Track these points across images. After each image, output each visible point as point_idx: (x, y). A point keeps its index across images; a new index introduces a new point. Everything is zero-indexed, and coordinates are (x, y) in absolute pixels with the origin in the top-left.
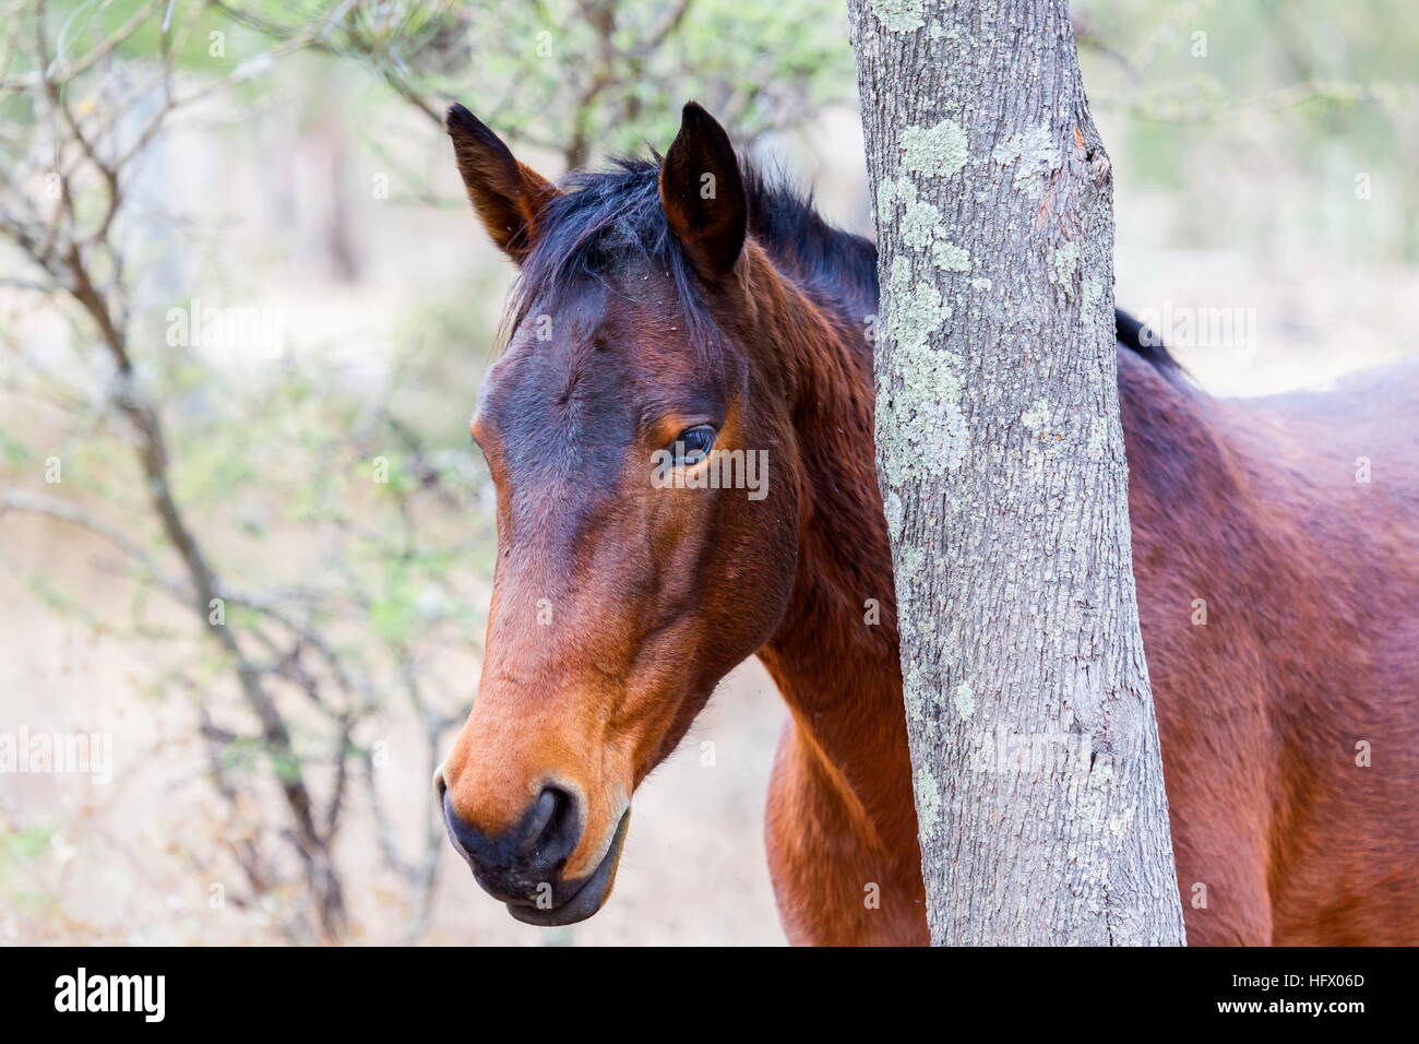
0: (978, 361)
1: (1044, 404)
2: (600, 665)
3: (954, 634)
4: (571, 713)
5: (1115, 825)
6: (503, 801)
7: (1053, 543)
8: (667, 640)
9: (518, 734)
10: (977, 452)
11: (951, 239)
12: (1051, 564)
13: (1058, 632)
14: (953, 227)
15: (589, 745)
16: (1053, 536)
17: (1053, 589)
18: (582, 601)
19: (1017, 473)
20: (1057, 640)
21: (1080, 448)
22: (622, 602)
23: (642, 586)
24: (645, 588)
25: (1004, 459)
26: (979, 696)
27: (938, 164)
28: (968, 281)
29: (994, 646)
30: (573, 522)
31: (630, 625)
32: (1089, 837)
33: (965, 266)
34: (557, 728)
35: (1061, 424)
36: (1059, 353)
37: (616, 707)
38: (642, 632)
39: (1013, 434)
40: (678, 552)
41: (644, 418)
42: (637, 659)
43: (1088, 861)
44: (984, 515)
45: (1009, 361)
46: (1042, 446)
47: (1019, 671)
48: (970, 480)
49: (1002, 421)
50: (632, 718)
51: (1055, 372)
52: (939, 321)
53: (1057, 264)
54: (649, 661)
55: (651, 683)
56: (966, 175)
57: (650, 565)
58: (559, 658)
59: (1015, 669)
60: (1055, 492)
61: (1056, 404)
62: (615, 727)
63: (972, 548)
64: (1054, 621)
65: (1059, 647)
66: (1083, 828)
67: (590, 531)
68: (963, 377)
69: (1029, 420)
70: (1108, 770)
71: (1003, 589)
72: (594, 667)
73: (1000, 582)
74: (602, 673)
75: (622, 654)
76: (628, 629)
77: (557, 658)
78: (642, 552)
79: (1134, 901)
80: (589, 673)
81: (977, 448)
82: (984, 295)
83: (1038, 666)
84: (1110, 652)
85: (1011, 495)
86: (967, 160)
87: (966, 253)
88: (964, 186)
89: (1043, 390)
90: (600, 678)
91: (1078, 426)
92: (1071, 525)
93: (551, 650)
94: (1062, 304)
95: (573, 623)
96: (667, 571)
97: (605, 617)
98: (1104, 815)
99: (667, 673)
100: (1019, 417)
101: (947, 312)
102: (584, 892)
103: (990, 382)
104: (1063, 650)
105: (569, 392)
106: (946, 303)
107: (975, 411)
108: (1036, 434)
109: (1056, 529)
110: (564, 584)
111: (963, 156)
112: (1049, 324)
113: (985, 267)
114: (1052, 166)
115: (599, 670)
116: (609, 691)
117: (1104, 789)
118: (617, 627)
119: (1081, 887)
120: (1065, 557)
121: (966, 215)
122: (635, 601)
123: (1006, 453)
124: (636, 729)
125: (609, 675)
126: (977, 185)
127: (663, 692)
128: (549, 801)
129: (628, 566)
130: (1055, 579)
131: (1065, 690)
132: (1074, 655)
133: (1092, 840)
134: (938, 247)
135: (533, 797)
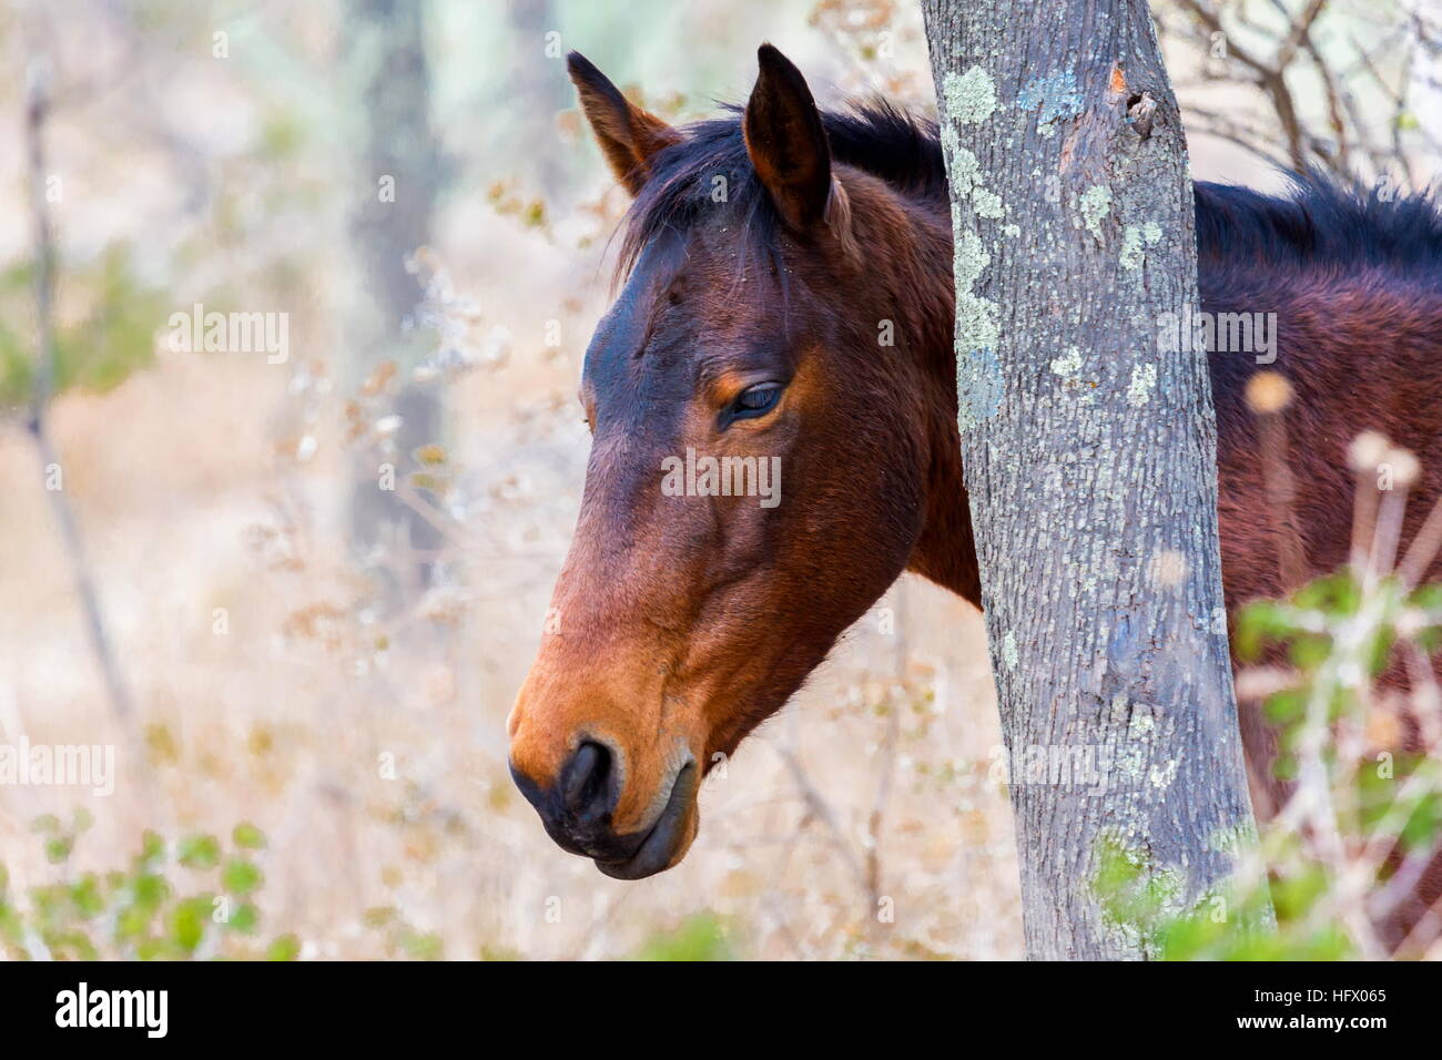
0: (1011, 308)
1: (1075, 351)
2: (654, 619)
3: (1000, 584)
4: (620, 668)
5: (1156, 777)
6: (545, 755)
7: (1087, 491)
8: (737, 594)
9: (561, 688)
10: (1011, 400)
11: (987, 185)
12: (1084, 513)
13: (1093, 581)
14: (988, 173)
15: (640, 698)
16: (1088, 484)
17: (1086, 538)
18: (637, 556)
19: (1048, 421)
20: (1092, 590)
21: (1117, 395)
22: (681, 557)
23: (703, 540)
24: (706, 542)
25: (1035, 407)
26: (1020, 647)
27: (971, 110)
28: (1001, 228)
29: (1031, 595)
30: (632, 478)
31: (688, 579)
32: (1129, 789)
33: (998, 214)
34: (602, 683)
35: (1095, 371)
36: (1090, 299)
37: (677, 661)
38: (706, 584)
39: (1044, 381)
40: (744, 505)
41: (703, 374)
42: (703, 613)
43: (1126, 812)
44: (1018, 464)
45: (1037, 309)
46: (1073, 394)
47: (1053, 621)
48: (1006, 429)
49: (1032, 368)
50: (699, 672)
51: (1086, 319)
52: (980, 268)
53: (1082, 210)
54: (717, 615)
55: (717, 637)
56: (996, 121)
57: (711, 519)
58: (607, 613)
59: (1049, 619)
60: (1088, 439)
61: (1088, 350)
62: (677, 680)
63: (1009, 498)
64: (1089, 570)
65: (1094, 597)
66: (1122, 780)
67: (650, 485)
68: (999, 325)
69: (1059, 367)
70: (1148, 721)
71: (1036, 538)
72: (647, 621)
73: (1033, 531)
74: (658, 627)
75: (679, 607)
76: (687, 582)
77: (604, 613)
78: (702, 506)
79: (1176, 855)
80: (642, 628)
81: (1011, 396)
82: (1014, 242)
83: (1071, 615)
84: (1151, 602)
85: (1042, 443)
86: (994, 106)
87: (999, 199)
88: (994, 132)
89: (1073, 337)
90: (654, 633)
91: (1114, 372)
92: (1105, 474)
93: (599, 605)
94: (1089, 250)
95: (625, 577)
96: (733, 524)
97: (660, 572)
98: (1144, 767)
99: (738, 626)
100: (1049, 364)
101: (986, 260)
102: (647, 845)
103: (1021, 329)
104: (1098, 600)
105: (644, 347)
106: (985, 250)
107: (1009, 359)
108: (1067, 380)
109: (1090, 478)
110: (620, 540)
111: (991, 101)
112: (1076, 270)
113: (1015, 213)
114: (1074, 111)
115: (655, 624)
116: (668, 645)
117: (1145, 740)
118: (674, 582)
119: (1118, 840)
120: (1100, 506)
121: (998, 161)
122: (694, 555)
123: (1036, 401)
124: (704, 683)
125: (665, 629)
126: (1005, 131)
127: (734, 646)
128: (589, 755)
129: (686, 519)
130: (1089, 528)
131: (1098, 642)
132: (1111, 604)
133: (1132, 791)
134: (977, 194)
135: (571, 751)
